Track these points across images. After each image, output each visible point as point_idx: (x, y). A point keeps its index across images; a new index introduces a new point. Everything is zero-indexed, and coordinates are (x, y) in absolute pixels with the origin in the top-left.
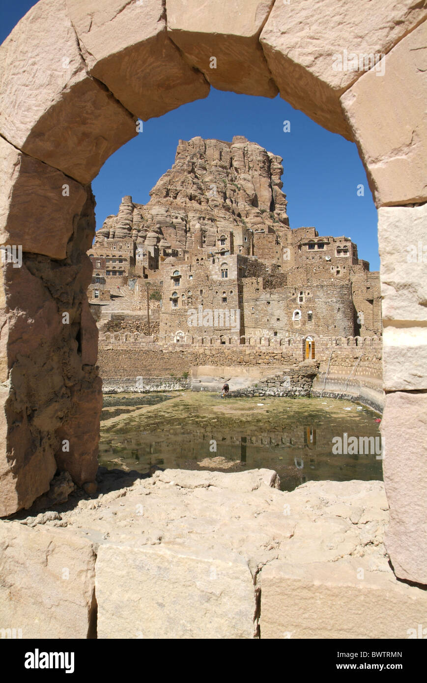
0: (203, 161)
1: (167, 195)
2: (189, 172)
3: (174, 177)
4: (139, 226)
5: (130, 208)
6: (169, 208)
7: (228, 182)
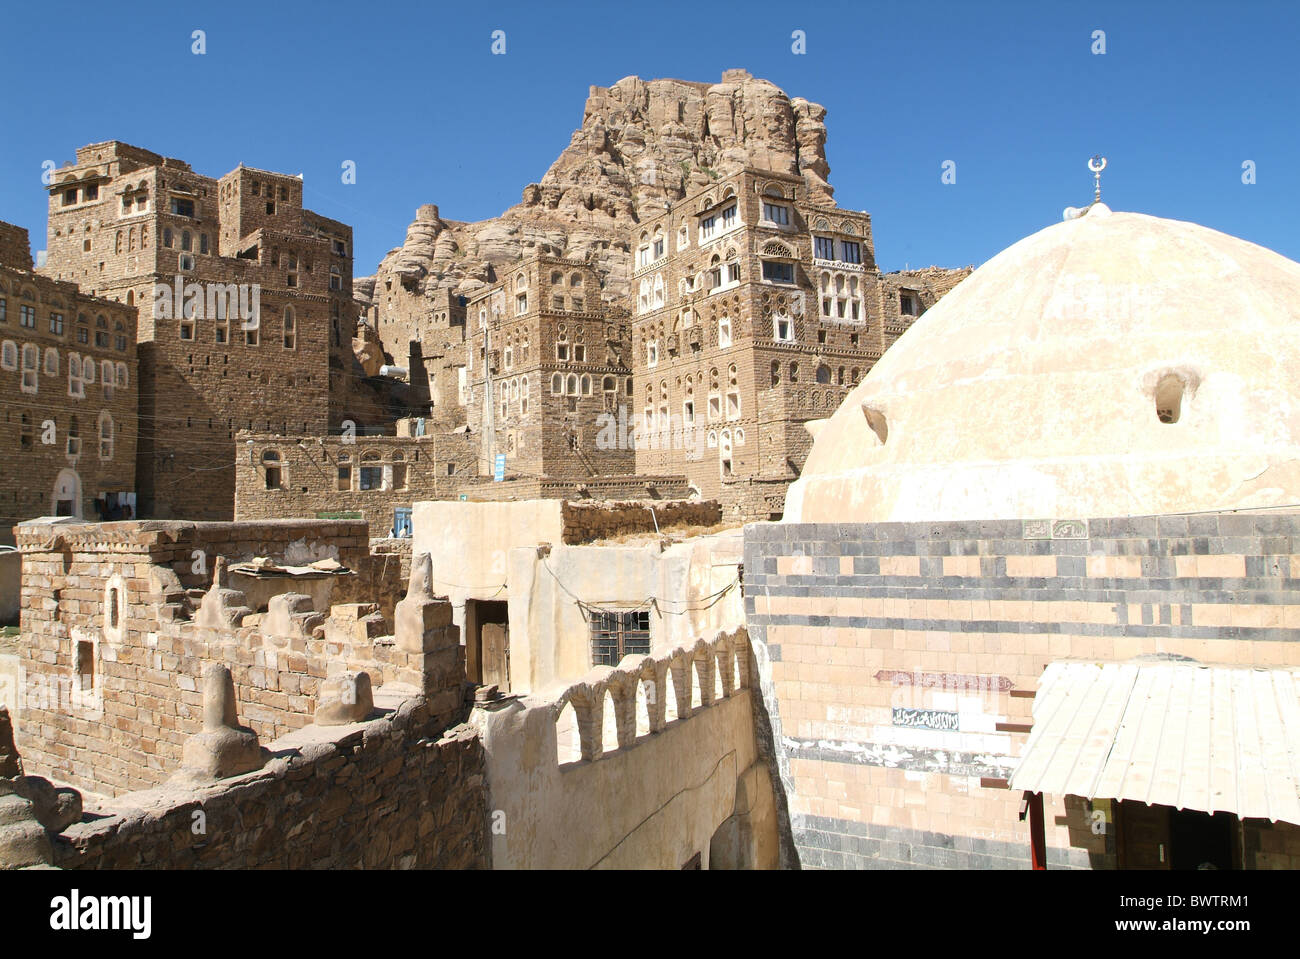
0: (639, 125)
1: (537, 199)
2: (599, 151)
3: (564, 162)
4: (443, 267)
5: (428, 229)
6: (520, 226)
7: (693, 165)
